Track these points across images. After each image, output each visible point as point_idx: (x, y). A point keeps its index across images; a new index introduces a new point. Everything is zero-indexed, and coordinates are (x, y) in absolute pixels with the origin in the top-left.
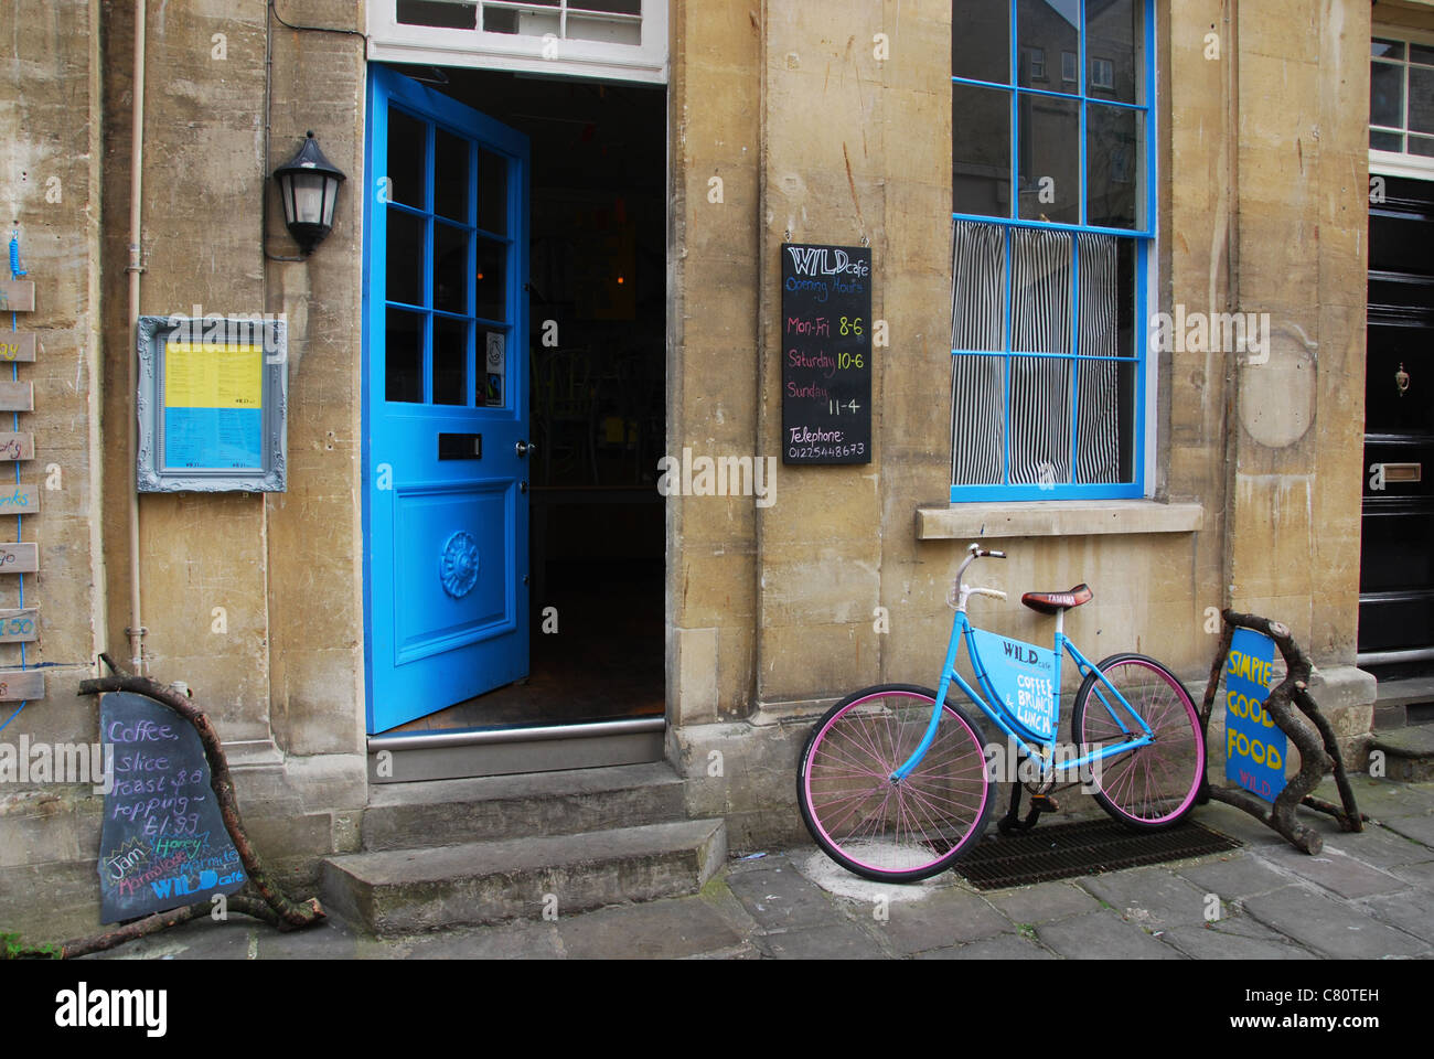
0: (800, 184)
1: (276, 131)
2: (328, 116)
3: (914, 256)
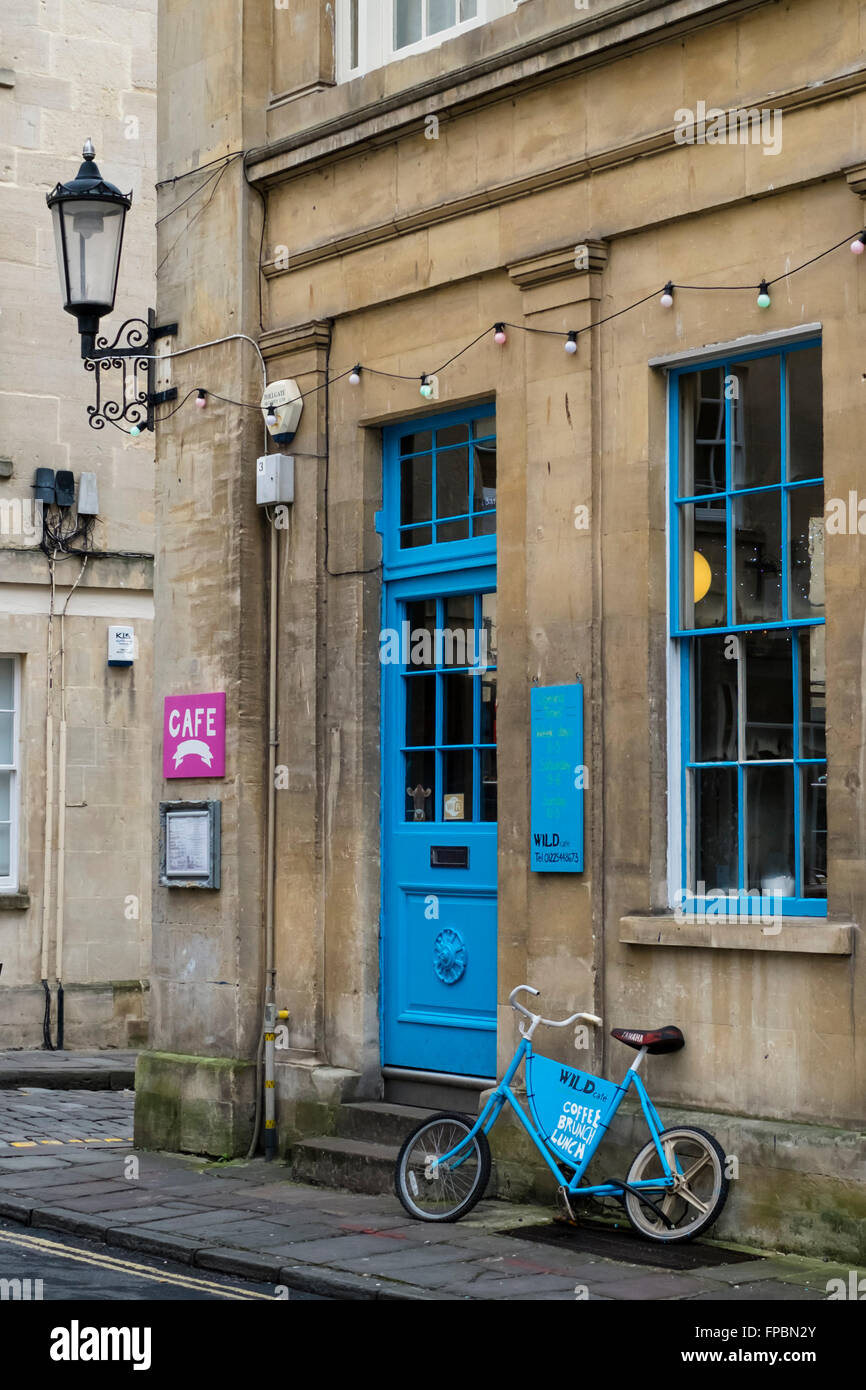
0: (544, 637)
1: (329, 645)
2: (346, 631)
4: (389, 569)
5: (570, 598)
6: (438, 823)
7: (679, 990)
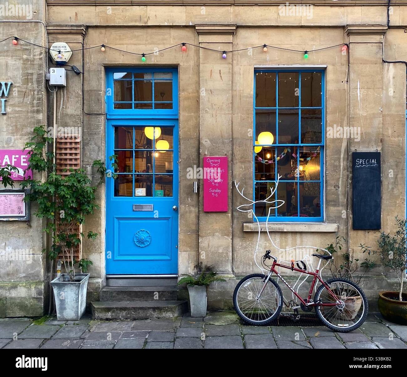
0: (209, 142)
1: (84, 137)
2: (95, 133)
3: (242, 158)
4: (109, 115)
5: (221, 131)
6: (134, 197)
7: (266, 244)
